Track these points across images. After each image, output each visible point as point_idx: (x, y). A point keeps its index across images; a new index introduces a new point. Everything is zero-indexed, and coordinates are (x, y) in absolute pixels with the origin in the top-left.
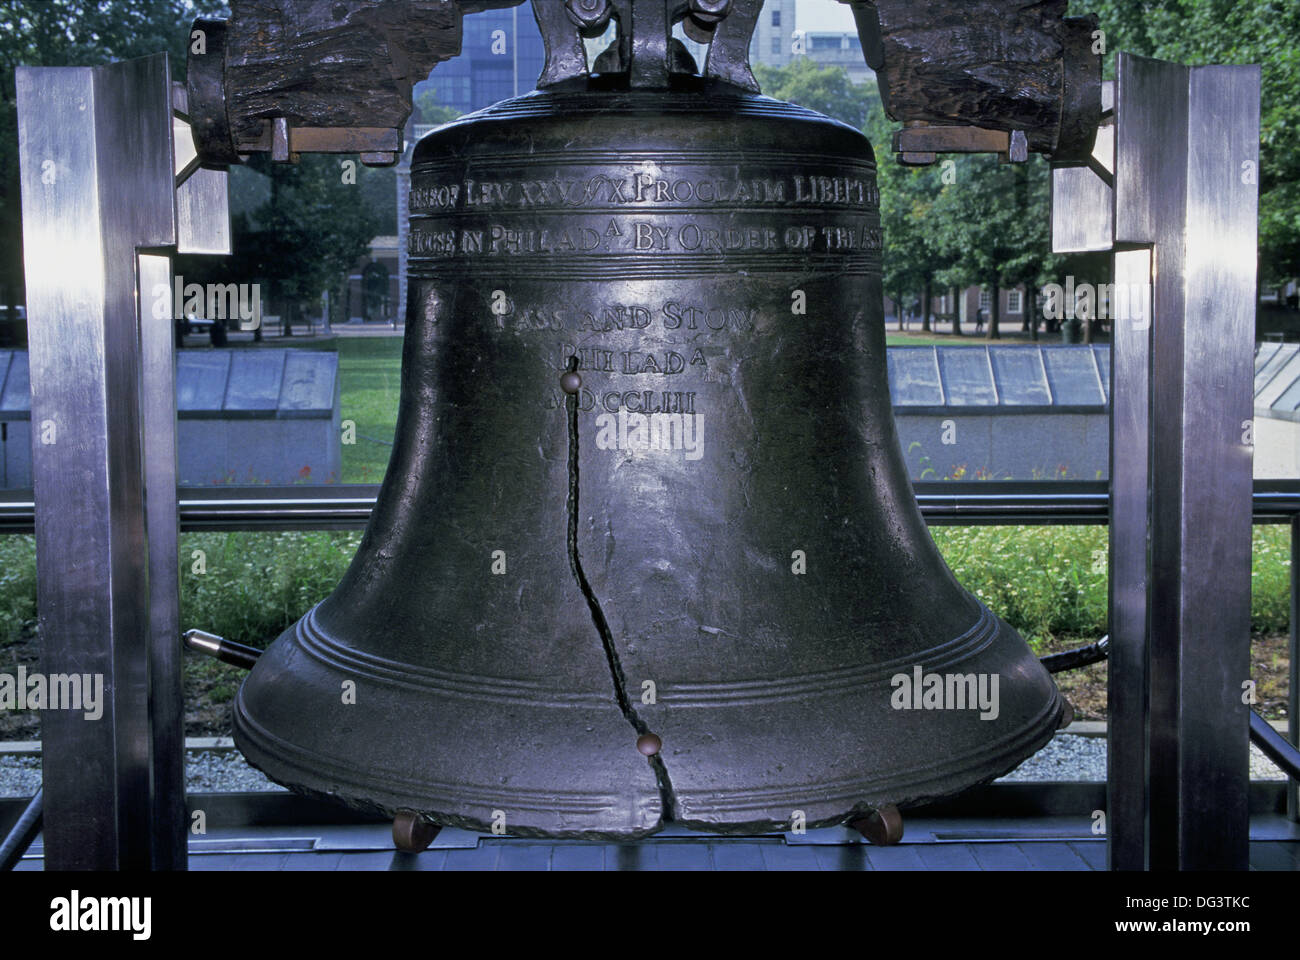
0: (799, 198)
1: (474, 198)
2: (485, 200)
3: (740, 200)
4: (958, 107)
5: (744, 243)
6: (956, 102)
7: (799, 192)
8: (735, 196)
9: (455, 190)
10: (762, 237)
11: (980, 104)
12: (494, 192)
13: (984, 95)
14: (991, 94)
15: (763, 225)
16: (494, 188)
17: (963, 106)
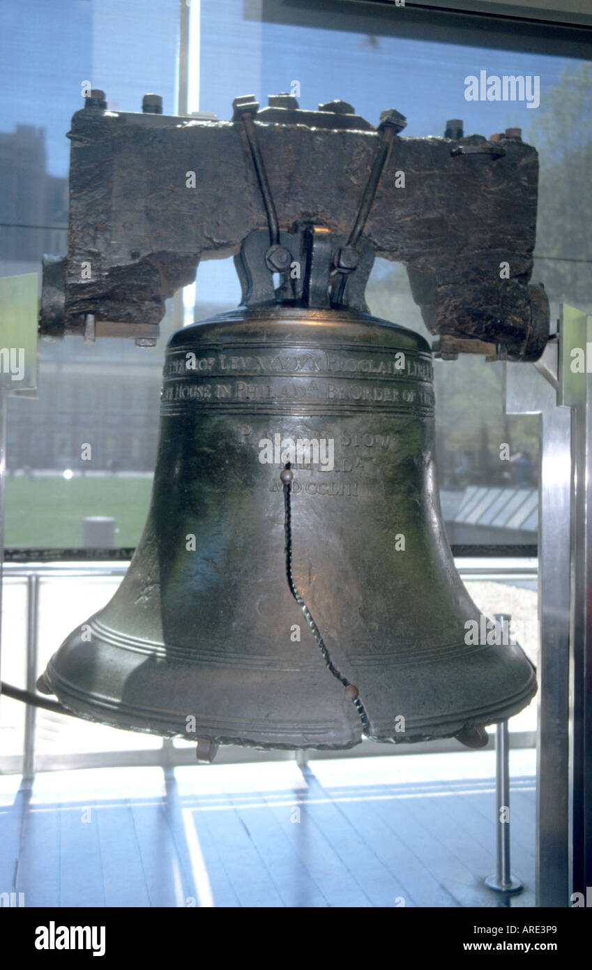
0: (409, 374)
1: (225, 365)
2: (234, 367)
3: (381, 373)
4: (474, 328)
5: (383, 397)
6: (473, 326)
7: (409, 371)
8: (379, 371)
9: (212, 360)
10: (392, 394)
11: (486, 328)
12: (239, 363)
13: (489, 323)
14: (493, 322)
15: (392, 387)
16: (240, 360)
17: (476, 329)
